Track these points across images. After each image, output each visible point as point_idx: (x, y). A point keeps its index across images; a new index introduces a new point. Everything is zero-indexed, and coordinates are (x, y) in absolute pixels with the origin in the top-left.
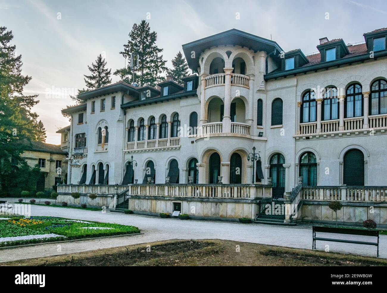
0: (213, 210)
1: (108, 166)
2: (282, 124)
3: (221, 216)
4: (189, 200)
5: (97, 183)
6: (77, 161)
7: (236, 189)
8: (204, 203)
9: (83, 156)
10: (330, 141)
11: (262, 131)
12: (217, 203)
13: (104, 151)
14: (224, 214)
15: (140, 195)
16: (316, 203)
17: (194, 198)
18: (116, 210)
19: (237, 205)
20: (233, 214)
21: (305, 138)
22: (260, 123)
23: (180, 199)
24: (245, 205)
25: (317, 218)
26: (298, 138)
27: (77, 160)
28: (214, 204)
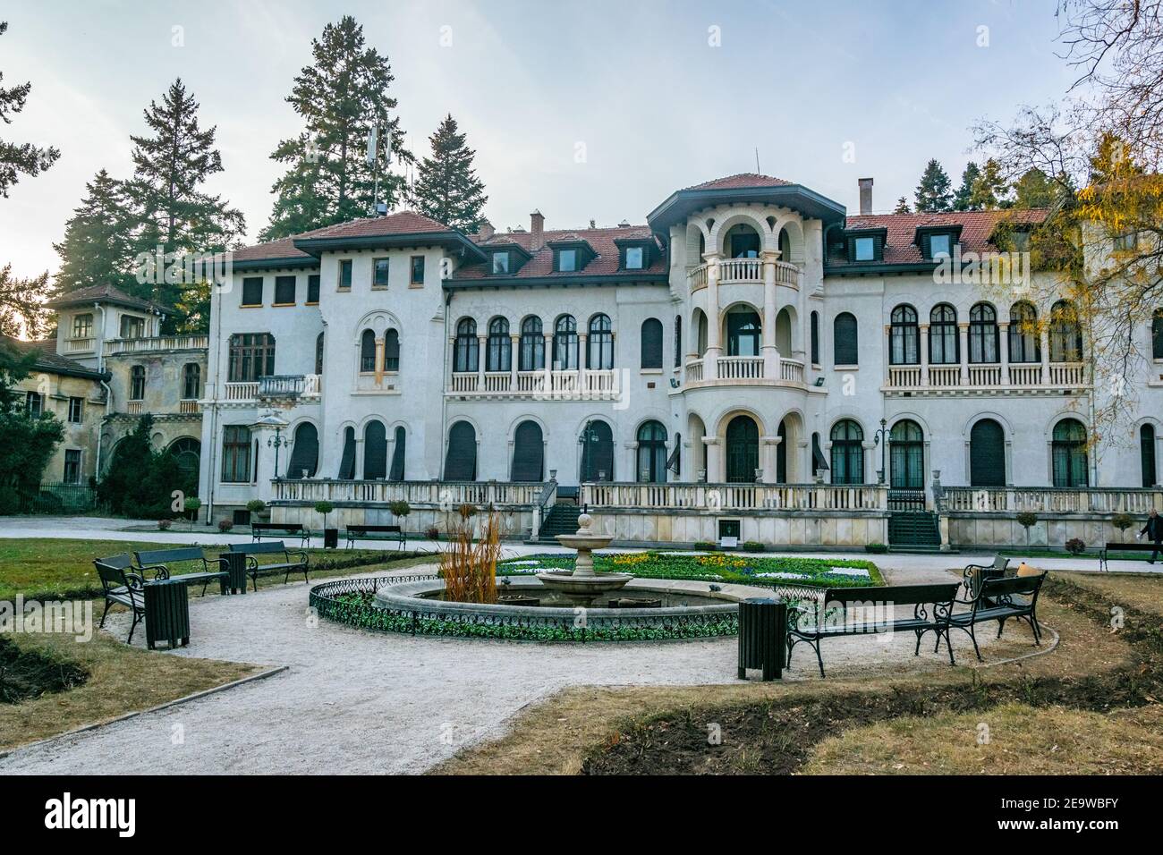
0: (809, 531)
1: (401, 432)
2: (856, 363)
3: (826, 544)
4: (761, 514)
5: (359, 476)
6: (274, 413)
7: (852, 492)
8: (792, 520)
9: (298, 399)
10: (947, 403)
11: (820, 375)
12: (816, 519)
13: (382, 393)
14: (832, 539)
15: (618, 506)
16: (967, 515)
17: (769, 510)
18: (539, 539)
19: (856, 522)
20: (849, 539)
21: (902, 393)
22: (815, 360)
23: (737, 513)
24: (870, 521)
25: (970, 541)
26: (889, 393)
27: (271, 411)
28: (812, 522)
